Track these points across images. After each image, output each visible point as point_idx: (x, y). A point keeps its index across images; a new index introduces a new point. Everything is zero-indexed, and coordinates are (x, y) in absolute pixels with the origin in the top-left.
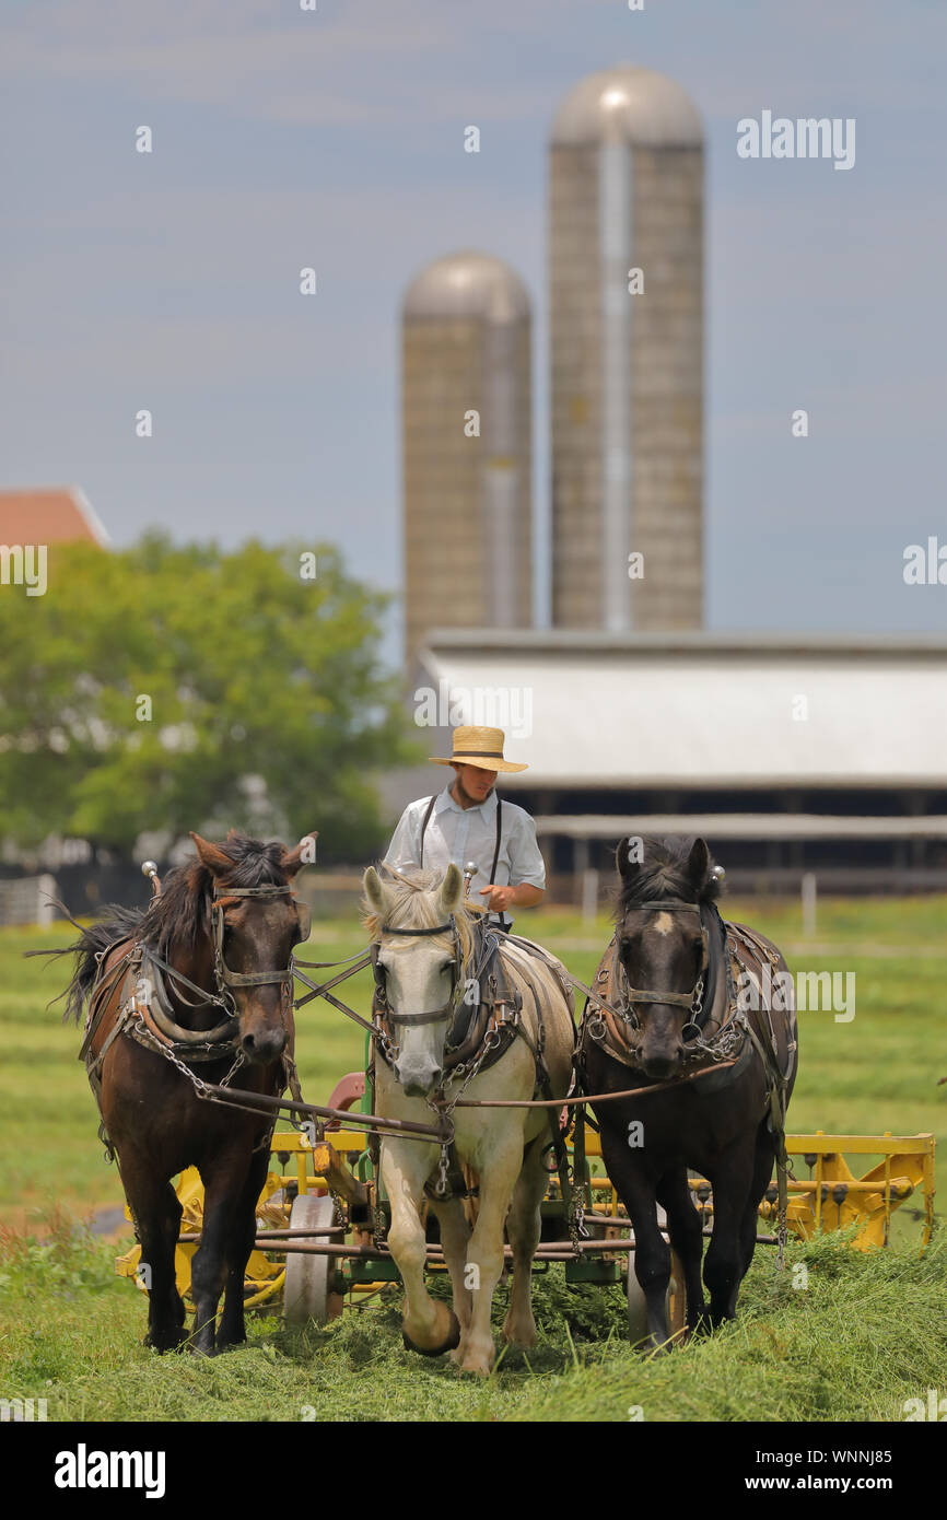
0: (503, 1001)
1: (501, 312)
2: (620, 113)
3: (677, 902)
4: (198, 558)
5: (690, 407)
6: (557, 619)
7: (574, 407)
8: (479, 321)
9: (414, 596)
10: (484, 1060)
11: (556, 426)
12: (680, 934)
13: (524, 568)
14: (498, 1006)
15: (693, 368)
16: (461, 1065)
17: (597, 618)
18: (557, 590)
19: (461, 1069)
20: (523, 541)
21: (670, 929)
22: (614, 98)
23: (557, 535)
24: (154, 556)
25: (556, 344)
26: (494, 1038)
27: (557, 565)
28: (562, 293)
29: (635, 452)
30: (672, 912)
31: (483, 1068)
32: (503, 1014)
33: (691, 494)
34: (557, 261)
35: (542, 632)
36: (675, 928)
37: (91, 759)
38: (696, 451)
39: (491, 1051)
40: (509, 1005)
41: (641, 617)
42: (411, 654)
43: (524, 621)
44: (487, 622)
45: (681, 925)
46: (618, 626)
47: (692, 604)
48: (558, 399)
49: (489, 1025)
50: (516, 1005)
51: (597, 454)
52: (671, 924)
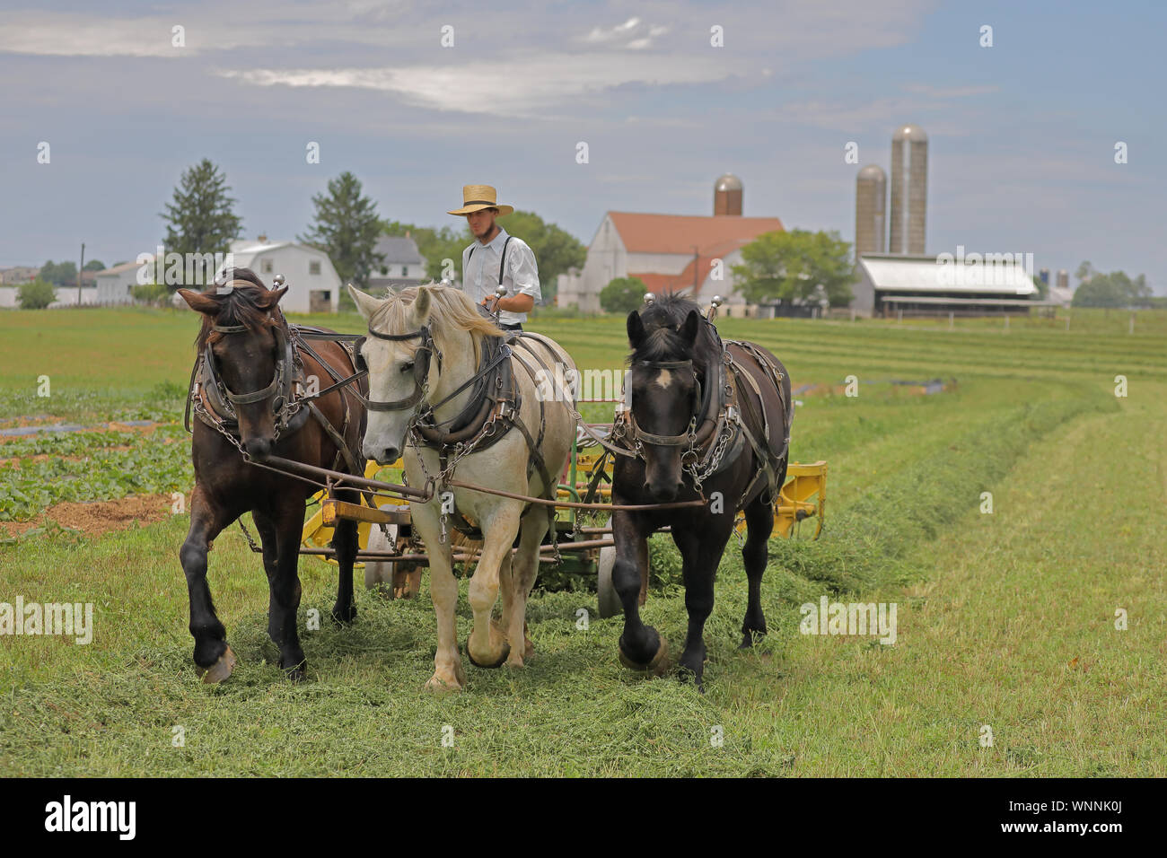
1: (880, 179)
2: (909, 134)
3: (676, 362)
4: (807, 234)
5: (923, 202)
6: (891, 250)
7: (896, 201)
8: (875, 181)
9: (858, 245)
11: (892, 205)
12: (677, 386)
13: (883, 239)
14: (500, 402)
15: (924, 193)
16: (459, 443)
17: (899, 251)
18: (891, 244)
19: (460, 446)
20: (884, 232)
21: (669, 383)
22: (907, 131)
23: (892, 231)
24: (797, 233)
25: (893, 187)
26: (491, 427)
27: (891, 238)
28: (894, 174)
29: (911, 212)
30: (671, 370)
31: (476, 450)
32: (503, 410)
33: (922, 222)
34: (893, 167)
35: (887, 253)
36: (673, 382)
37: (782, 280)
38: (924, 212)
39: (486, 437)
40: (509, 404)
41: (910, 250)
42: (857, 258)
43: (883, 250)
44: (875, 251)
46: (905, 253)
47: (922, 248)
48: (892, 200)
50: (515, 404)
51: (900, 212)
52: (670, 379)
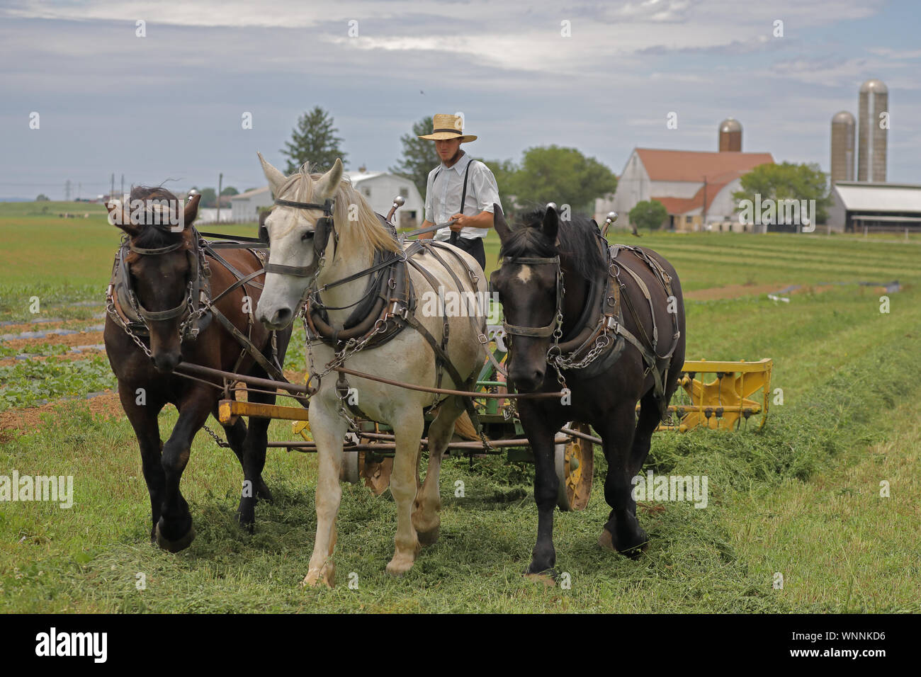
0: (397, 300)
1: (850, 123)
2: (873, 87)
3: (536, 259)
4: (793, 166)
6: (859, 179)
7: (863, 140)
8: (846, 124)
9: (833, 174)
10: (370, 341)
11: (860, 144)
12: (536, 281)
13: (853, 170)
14: (393, 302)
16: (353, 339)
17: (866, 180)
18: (859, 174)
19: (353, 342)
20: (853, 165)
21: (529, 278)
22: (872, 84)
23: (859, 164)
24: (786, 165)
25: (860, 129)
26: (383, 324)
27: (859, 170)
28: (861, 119)
29: (875, 149)
30: (531, 265)
31: (369, 347)
32: (395, 309)
34: (861, 113)
35: (856, 181)
36: (533, 277)
38: (885, 149)
39: (378, 334)
40: (402, 304)
41: (874, 179)
42: (832, 185)
43: (853, 179)
44: (846, 179)
45: (537, 275)
46: (870, 181)
47: (883, 177)
48: (860, 139)
49: (382, 315)
50: (408, 305)
51: (866, 149)
52: (530, 274)
